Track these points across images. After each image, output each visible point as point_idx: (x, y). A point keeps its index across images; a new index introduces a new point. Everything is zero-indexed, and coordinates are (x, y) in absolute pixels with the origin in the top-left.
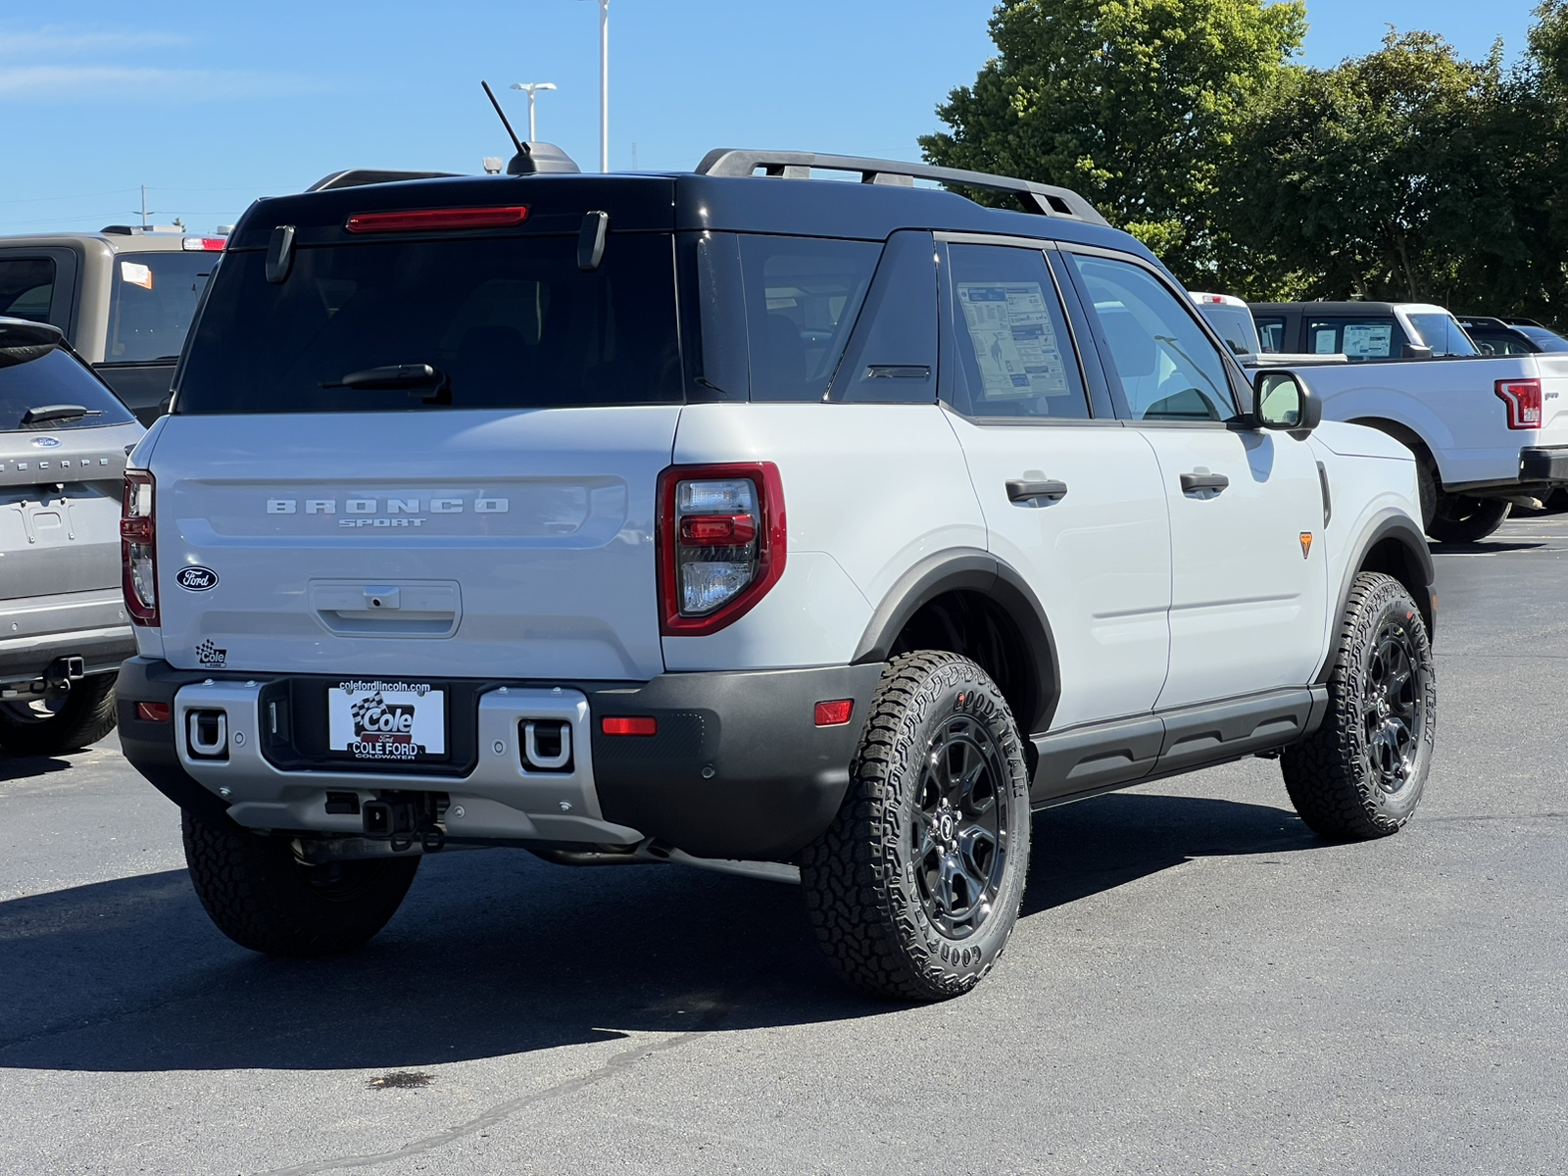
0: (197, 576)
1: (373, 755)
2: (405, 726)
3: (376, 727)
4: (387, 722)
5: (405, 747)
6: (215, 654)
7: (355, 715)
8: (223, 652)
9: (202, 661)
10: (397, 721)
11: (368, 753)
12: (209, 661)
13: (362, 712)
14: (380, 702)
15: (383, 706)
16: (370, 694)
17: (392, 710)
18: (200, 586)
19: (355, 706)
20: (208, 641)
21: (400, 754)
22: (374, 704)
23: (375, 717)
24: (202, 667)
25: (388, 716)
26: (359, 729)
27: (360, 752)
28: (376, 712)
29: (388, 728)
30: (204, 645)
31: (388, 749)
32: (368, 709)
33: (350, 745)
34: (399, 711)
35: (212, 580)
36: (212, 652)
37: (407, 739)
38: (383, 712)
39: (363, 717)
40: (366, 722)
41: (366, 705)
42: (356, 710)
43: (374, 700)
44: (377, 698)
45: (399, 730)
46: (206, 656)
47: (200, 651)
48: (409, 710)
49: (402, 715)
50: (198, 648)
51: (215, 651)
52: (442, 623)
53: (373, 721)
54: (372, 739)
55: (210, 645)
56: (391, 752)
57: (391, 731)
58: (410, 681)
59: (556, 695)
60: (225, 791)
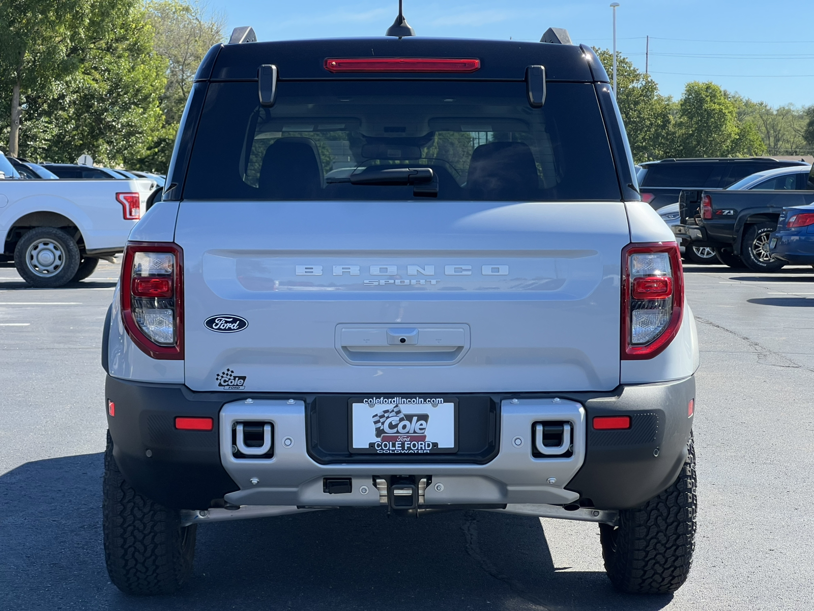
0: (226, 322)
1: (393, 451)
2: (421, 429)
3: (395, 430)
4: (404, 427)
5: (421, 444)
6: (235, 379)
7: (376, 423)
8: (244, 378)
9: (220, 385)
10: (414, 426)
11: (389, 449)
12: (228, 385)
13: (382, 420)
14: (399, 412)
15: (401, 415)
16: (390, 407)
17: (409, 418)
18: (230, 329)
19: (376, 415)
20: (228, 370)
21: (418, 449)
22: (394, 414)
23: (394, 423)
24: (221, 389)
25: (406, 422)
26: (379, 432)
27: (382, 449)
28: (394, 420)
29: (406, 430)
30: (224, 373)
31: (406, 446)
32: (388, 417)
33: (372, 445)
34: (415, 419)
35: (242, 324)
36: (232, 378)
37: (423, 438)
38: (401, 420)
39: (383, 423)
40: (386, 427)
41: (386, 415)
42: (377, 419)
43: (393, 411)
44: (396, 410)
45: (415, 432)
46: (225, 381)
47: (220, 378)
48: (424, 417)
49: (418, 421)
50: (218, 375)
51: (235, 378)
52: (450, 354)
53: (391, 426)
54: (393, 439)
55: (230, 373)
56: (409, 448)
57: (408, 433)
58: (426, 396)
59: (557, 403)
60: (255, 481)
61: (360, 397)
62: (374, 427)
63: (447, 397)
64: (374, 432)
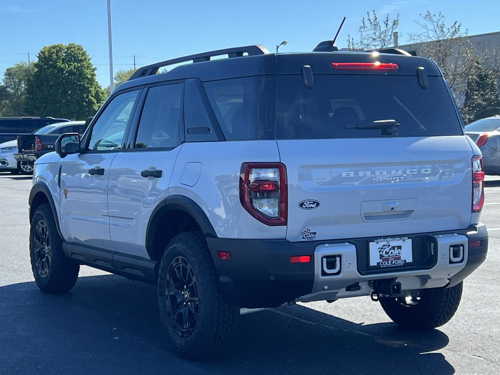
0: (310, 204)
1: (388, 266)
2: (399, 253)
3: (388, 255)
4: (392, 253)
5: (400, 261)
6: (310, 234)
7: (380, 252)
8: (315, 233)
9: (303, 238)
10: (396, 252)
11: (386, 265)
12: (307, 238)
13: (382, 250)
14: (389, 246)
15: (390, 247)
16: (385, 243)
17: (393, 248)
18: (312, 207)
19: (380, 248)
20: (307, 229)
21: (398, 264)
22: (387, 246)
23: (387, 252)
24: (304, 240)
25: (392, 251)
26: (381, 256)
27: (383, 265)
28: (387, 249)
29: (392, 255)
30: (305, 231)
31: (393, 263)
32: (385, 249)
33: (378, 263)
34: (396, 248)
35: (318, 204)
36: (309, 233)
38: (390, 249)
39: (383, 252)
40: (384, 254)
41: (384, 247)
42: (380, 250)
43: (387, 245)
44: (388, 244)
45: (396, 255)
46: (306, 236)
47: (303, 234)
48: (400, 247)
49: (397, 249)
50: (303, 233)
51: (311, 233)
52: (407, 213)
53: (386, 253)
54: (387, 260)
55: (308, 231)
56: (395, 264)
57: (393, 256)
58: (400, 236)
59: (456, 236)
60: (326, 287)
61: (373, 239)
62: (379, 254)
63: (409, 236)
64: (379, 257)
